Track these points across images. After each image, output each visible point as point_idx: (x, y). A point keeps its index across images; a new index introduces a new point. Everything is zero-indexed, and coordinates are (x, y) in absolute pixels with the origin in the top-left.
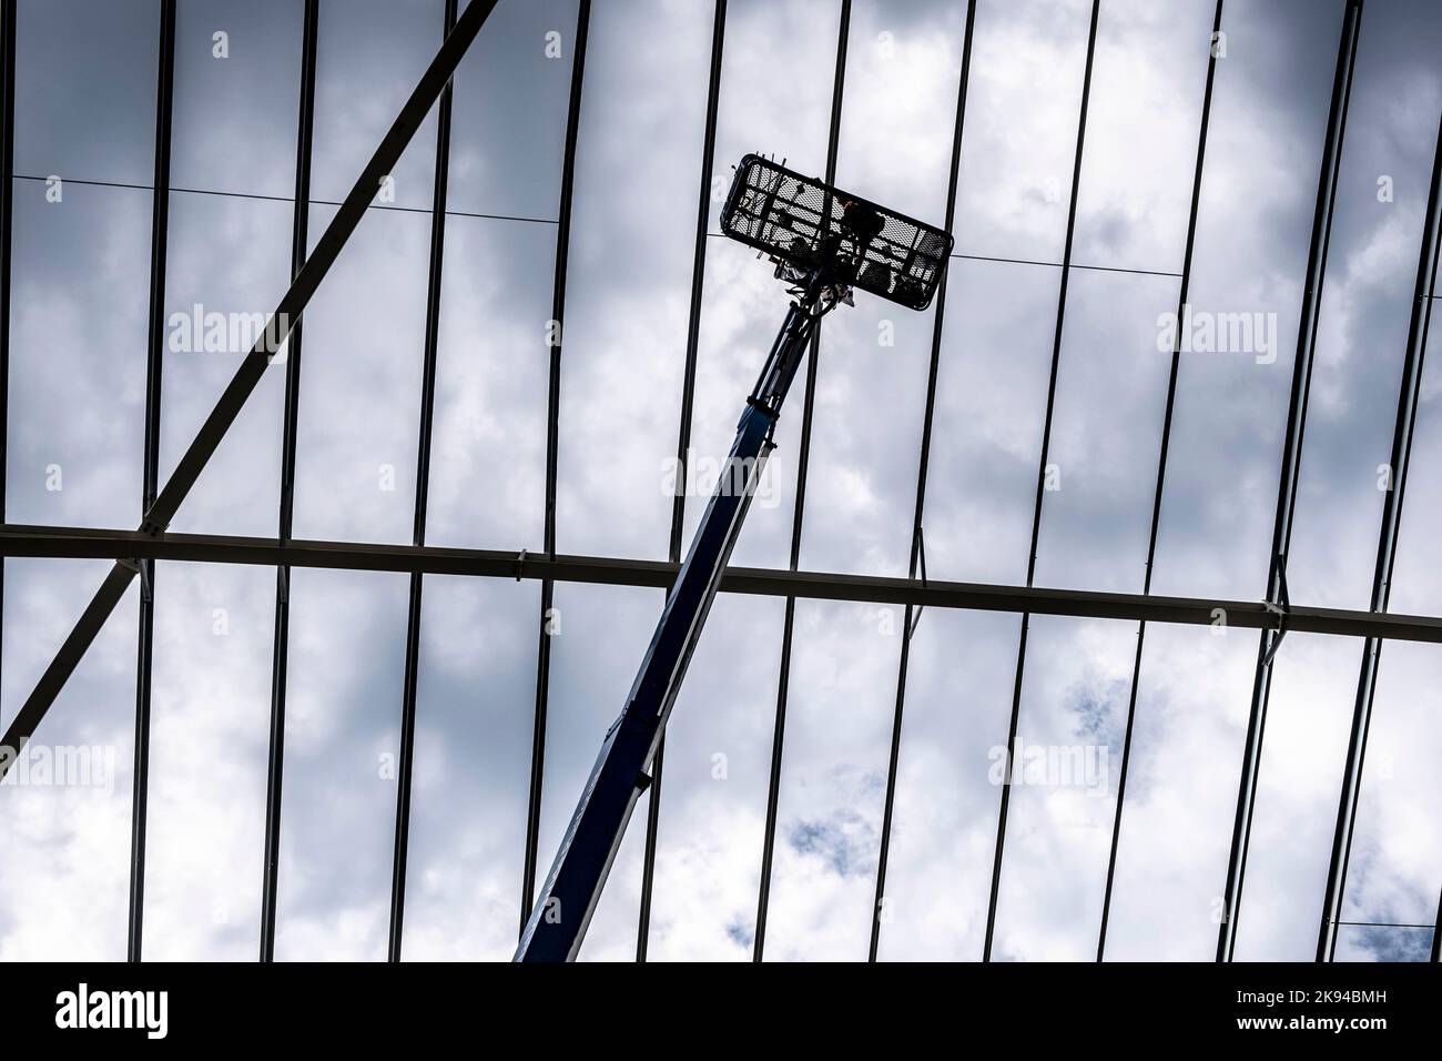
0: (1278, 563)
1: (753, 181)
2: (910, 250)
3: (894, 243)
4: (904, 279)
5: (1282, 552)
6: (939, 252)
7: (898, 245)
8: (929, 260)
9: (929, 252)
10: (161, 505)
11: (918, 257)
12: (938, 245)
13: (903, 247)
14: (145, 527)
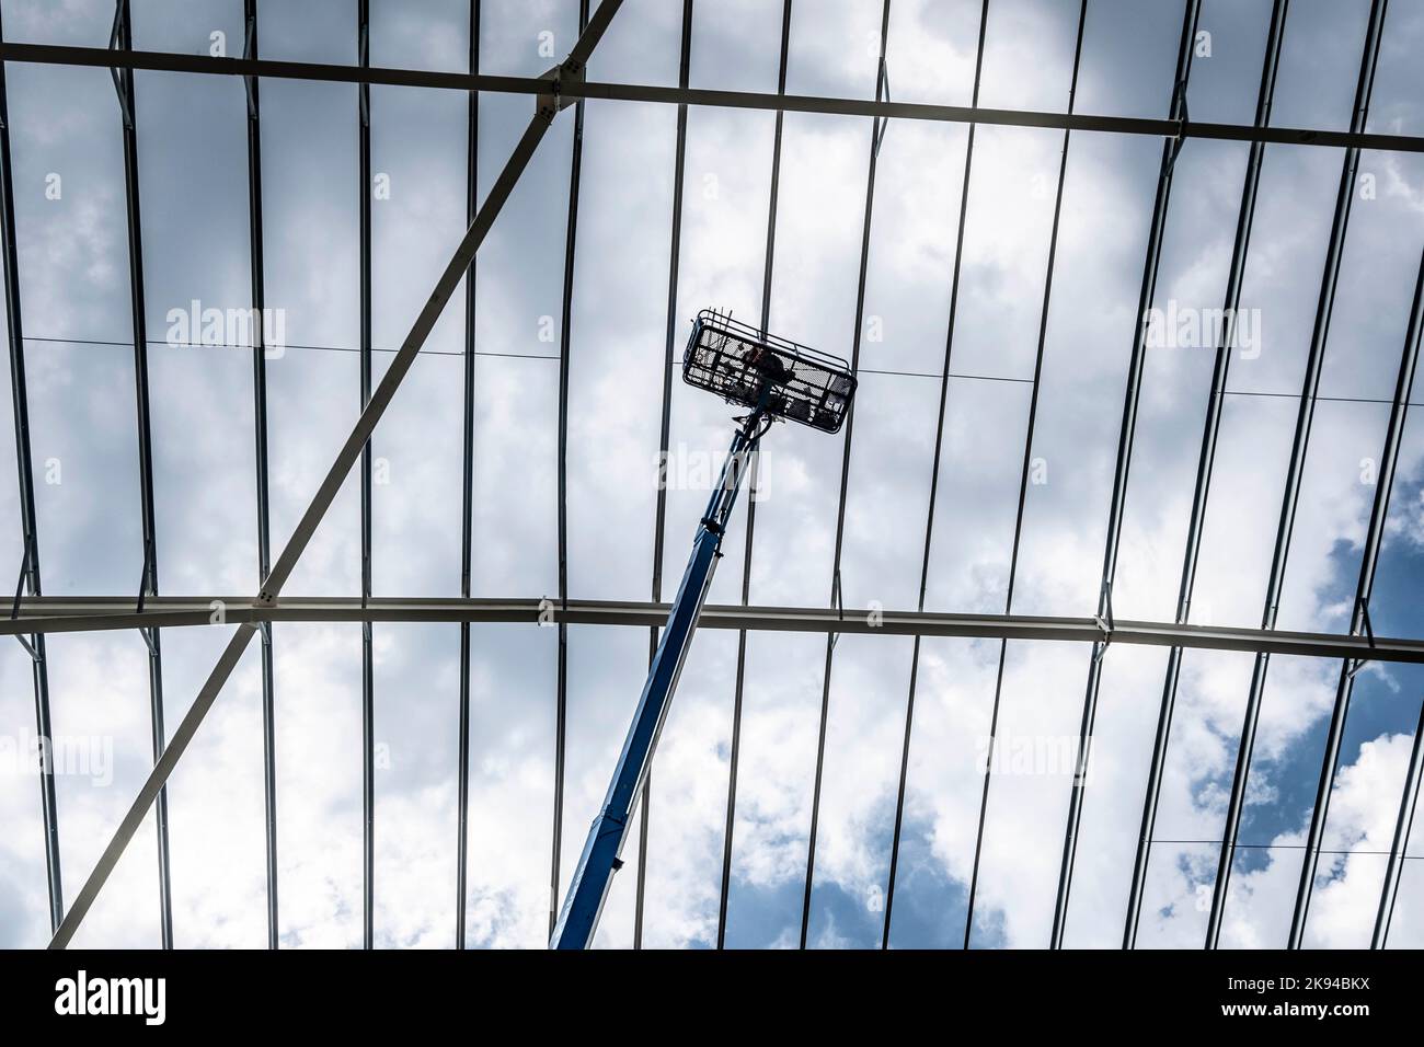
0: (1107, 588)
1: (704, 342)
2: (825, 389)
3: (812, 385)
4: (820, 410)
5: (1109, 580)
6: (847, 390)
7: (816, 386)
8: (839, 396)
9: (839, 391)
10: (274, 578)
11: (831, 396)
12: (847, 384)
13: (819, 388)
14: (263, 595)
